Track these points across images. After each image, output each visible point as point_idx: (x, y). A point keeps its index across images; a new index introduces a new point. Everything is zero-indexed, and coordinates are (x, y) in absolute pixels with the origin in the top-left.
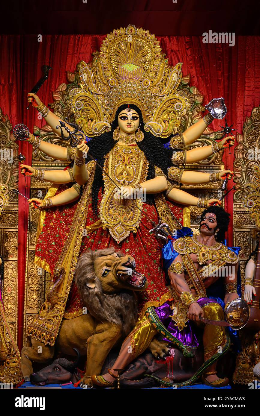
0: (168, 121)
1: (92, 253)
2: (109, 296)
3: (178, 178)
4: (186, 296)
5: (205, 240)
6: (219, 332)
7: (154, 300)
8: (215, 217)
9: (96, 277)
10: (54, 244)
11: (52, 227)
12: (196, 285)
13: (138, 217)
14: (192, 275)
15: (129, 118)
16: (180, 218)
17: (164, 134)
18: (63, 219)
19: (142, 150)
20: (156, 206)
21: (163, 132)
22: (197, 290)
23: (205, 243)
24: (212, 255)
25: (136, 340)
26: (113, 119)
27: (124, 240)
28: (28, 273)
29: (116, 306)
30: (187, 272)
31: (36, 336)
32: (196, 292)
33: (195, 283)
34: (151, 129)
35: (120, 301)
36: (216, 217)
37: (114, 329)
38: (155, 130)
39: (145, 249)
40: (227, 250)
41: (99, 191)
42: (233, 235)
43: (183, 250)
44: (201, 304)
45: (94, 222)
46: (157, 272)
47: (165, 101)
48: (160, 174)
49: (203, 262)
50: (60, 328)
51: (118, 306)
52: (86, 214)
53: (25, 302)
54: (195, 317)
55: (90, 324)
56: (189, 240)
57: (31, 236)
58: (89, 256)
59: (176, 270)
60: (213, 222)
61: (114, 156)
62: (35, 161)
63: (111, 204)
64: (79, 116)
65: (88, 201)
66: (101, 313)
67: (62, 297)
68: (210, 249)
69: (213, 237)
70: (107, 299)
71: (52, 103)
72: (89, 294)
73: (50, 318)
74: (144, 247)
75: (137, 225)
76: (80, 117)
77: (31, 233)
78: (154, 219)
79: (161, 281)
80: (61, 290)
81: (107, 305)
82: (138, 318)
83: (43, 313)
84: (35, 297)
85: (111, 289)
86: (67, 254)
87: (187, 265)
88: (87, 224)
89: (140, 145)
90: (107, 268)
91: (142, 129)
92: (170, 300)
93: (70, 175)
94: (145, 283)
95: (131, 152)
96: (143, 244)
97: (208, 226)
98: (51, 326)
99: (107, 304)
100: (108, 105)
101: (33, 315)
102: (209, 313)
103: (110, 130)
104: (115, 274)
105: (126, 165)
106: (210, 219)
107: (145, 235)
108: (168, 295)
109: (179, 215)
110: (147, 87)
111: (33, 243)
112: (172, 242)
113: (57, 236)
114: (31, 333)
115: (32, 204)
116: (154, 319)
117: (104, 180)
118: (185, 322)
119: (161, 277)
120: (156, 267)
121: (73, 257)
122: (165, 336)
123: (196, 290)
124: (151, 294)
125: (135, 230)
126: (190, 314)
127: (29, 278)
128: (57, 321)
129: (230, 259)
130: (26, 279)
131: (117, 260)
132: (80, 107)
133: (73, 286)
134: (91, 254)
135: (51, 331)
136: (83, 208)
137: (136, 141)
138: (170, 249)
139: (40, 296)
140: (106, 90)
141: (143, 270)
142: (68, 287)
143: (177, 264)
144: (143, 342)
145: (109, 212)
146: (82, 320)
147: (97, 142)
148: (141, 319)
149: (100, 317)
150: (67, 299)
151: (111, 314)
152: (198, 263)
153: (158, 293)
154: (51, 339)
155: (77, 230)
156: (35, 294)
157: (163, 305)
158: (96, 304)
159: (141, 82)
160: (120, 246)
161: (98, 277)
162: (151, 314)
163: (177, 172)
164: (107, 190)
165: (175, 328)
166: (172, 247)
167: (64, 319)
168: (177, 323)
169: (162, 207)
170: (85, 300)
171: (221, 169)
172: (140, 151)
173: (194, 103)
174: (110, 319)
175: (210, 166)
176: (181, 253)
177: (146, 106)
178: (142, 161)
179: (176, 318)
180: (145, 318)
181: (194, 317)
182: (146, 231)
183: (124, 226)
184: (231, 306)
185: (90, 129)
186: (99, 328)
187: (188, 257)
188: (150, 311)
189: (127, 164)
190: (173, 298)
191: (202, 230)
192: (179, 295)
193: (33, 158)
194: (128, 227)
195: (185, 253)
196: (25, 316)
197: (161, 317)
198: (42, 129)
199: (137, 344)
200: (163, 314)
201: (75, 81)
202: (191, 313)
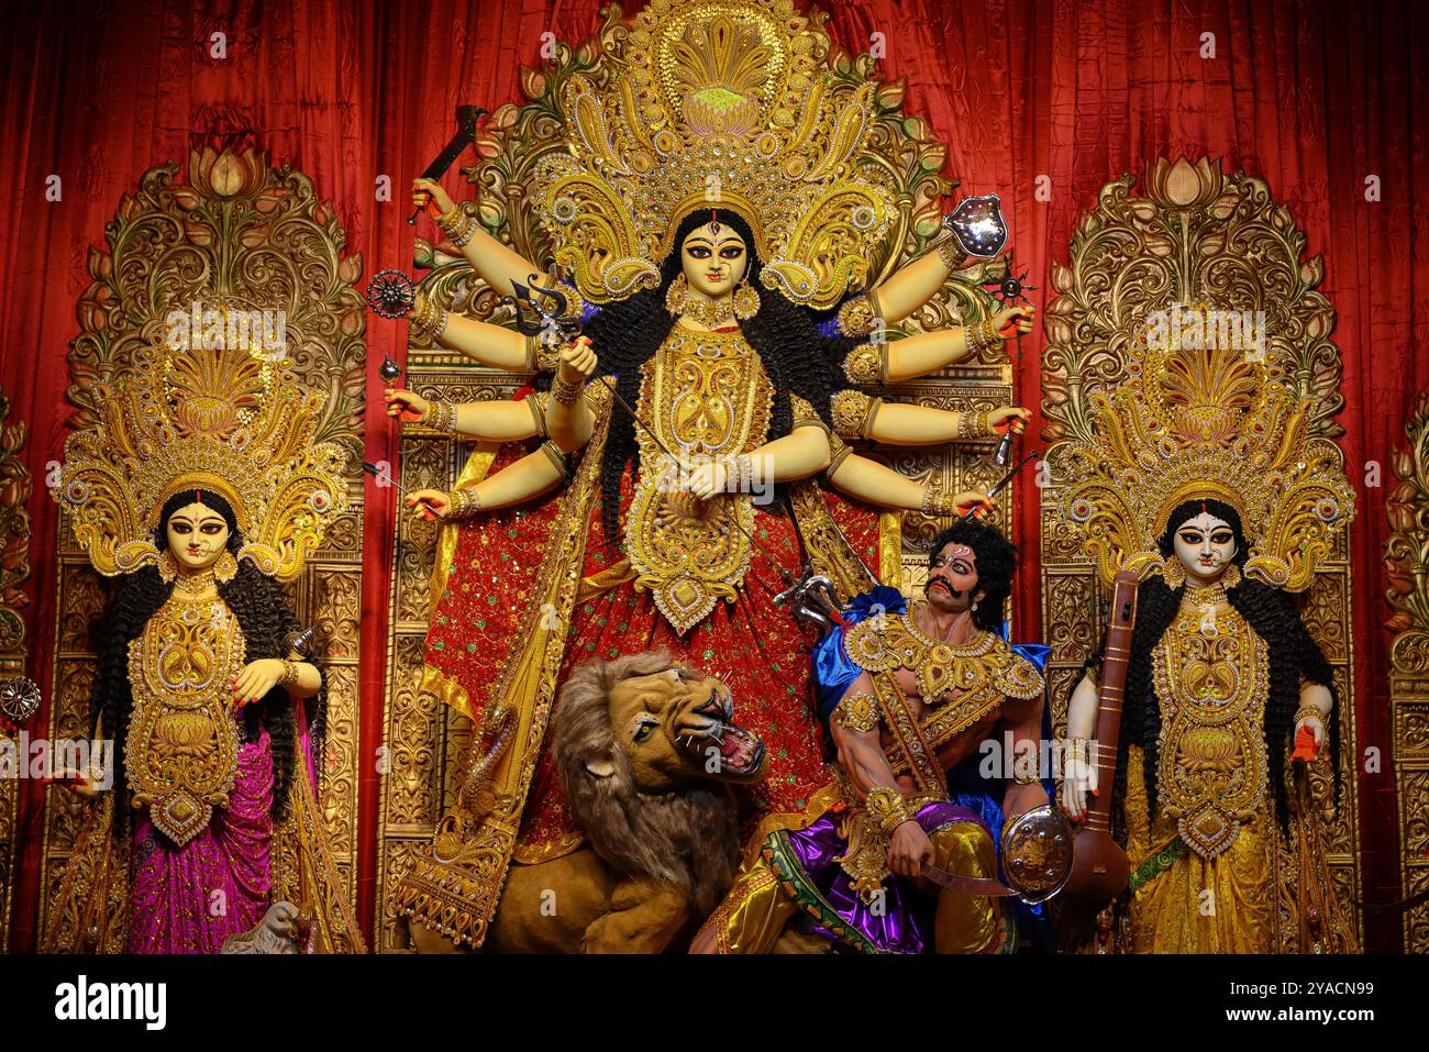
0: (833, 259)
1: (604, 669)
2: (652, 801)
3: (862, 426)
4: (884, 800)
5: (943, 626)
6: (979, 912)
7: (789, 809)
8: (972, 559)
9: (616, 745)
10: (480, 625)
11: (477, 575)
12: (915, 762)
13: (740, 554)
14: (902, 735)
15: (715, 253)
16: (871, 544)
17: (819, 298)
18: (510, 547)
19: (753, 347)
20: (797, 515)
21: (818, 293)
22: (918, 779)
23: (943, 636)
24: (963, 672)
25: (734, 933)
26: (667, 250)
27: (697, 625)
28: (394, 705)
29: (674, 829)
30: (887, 726)
31: (425, 914)
32: (916, 784)
33: (911, 756)
34: (780, 282)
35: (687, 814)
36: (974, 558)
37: (669, 900)
38: (793, 287)
39: (763, 652)
40: (1009, 655)
41: (624, 470)
42: (1041, 585)
43: (875, 656)
44: (928, 824)
45: (607, 567)
46: (799, 721)
47: (824, 199)
48: (808, 420)
49: (936, 694)
50: (502, 891)
51: (681, 831)
52: (582, 539)
53: (382, 799)
54: (909, 866)
55: (596, 883)
56: (892, 627)
57: (404, 588)
58: (594, 679)
59: (854, 720)
60: (966, 572)
61: (670, 368)
62: (416, 347)
63: (658, 516)
64: (564, 241)
65: (590, 500)
66: (629, 850)
67: (508, 796)
68: (958, 653)
69: (965, 616)
70: (649, 810)
71: (474, 166)
72: (595, 793)
73: (470, 861)
74: (759, 646)
75: (739, 579)
76: (568, 243)
77: (403, 577)
78: (788, 561)
79: (810, 750)
80: (505, 774)
81: (646, 828)
82: (739, 865)
83: (446, 842)
84: (412, 785)
85: (659, 779)
86: (526, 662)
87: (886, 703)
88: (587, 570)
89: (749, 329)
90: (649, 717)
91: (755, 282)
92: (836, 810)
93: (535, 416)
94: (759, 760)
95: (722, 355)
96: (757, 636)
97: (950, 587)
98: (475, 885)
99: (648, 824)
100: (653, 207)
101: (406, 842)
102: (951, 853)
103: (657, 284)
104: (671, 735)
105: (705, 395)
106: (955, 565)
107: (763, 611)
108: (832, 791)
109: (865, 538)
110: (769, 157)
111: (409, 610)
112: (843, 633)
113: (492, 601)
114: (412, 906)
115: (420, 507)
116: (788, 868)
117: (640, 441)
118: (881, 878)
119: (811, 738)
120: (794, 706)
121: (544, 671)
122: (821, 921)
123: (914, 777)
124: (779, 790)
125: (731, 595)
126: (894, 857)
127: (396, 721)
128: (492, 870)
129: (1017, 684)
130: (386, 725)
131: (678, 694)
132: (568, 215)
133: (542, 761)
134: (600, 672)
135: (474, 900)
136: (573, 521)
137: (736, 316)
138: (837, 656)
139: (430, 779)
140: (646, 164)
141: (757, 715)
142: (526, 766)
143: (857, 703)
144: (755, 939)
145: (655, 540)
146: (571, 869)
147: (619, 320)
148: (748, 869)
149: (625, 861)
150: (522, 804)
151: (661, 854)
152: (920, 698)
153: (798, 787)
154: (473, 928)
155: (554, 589)
156: (412, 776)
157: (816, 823)
158: (616, 826)
159: (751, 141)
160: (686, 643)
161: (621, 744)
162: (777, 853)
163: (862, 407)
164: (648, 474)
165: (852, 894)
166: (841, 646)
167: (514, 863)
168: (856, 882)
169: (813, 519)
170: (583, 812)
171: (1000, 379)
172: (747, 350)
173: (917, 168)
174: (656, 868)
175: (966, 370)
176: (869, 668)
177: (766, 211)
178: (753, 384)
179: (855, 864)
180: (759, 864)
181: (904, 865)
182: (766, 598)
183: (699, 580)
184: (1018, 830)
185: (595, 280)
186: (621, 894)
187: (889, 681)
188: (775, 844)
189: (710, 393)
190: (847, 801)
191: (933, 594)
192: (863, 795)
193: (412, 339)
194: (709, 585)
195: (880, 669)
196: (381, 843)
197: (809, 861)
198: (442, 246)
199: (735, 946)
200: (814, 853)
201: (546, 96)
202: (897, 853)
